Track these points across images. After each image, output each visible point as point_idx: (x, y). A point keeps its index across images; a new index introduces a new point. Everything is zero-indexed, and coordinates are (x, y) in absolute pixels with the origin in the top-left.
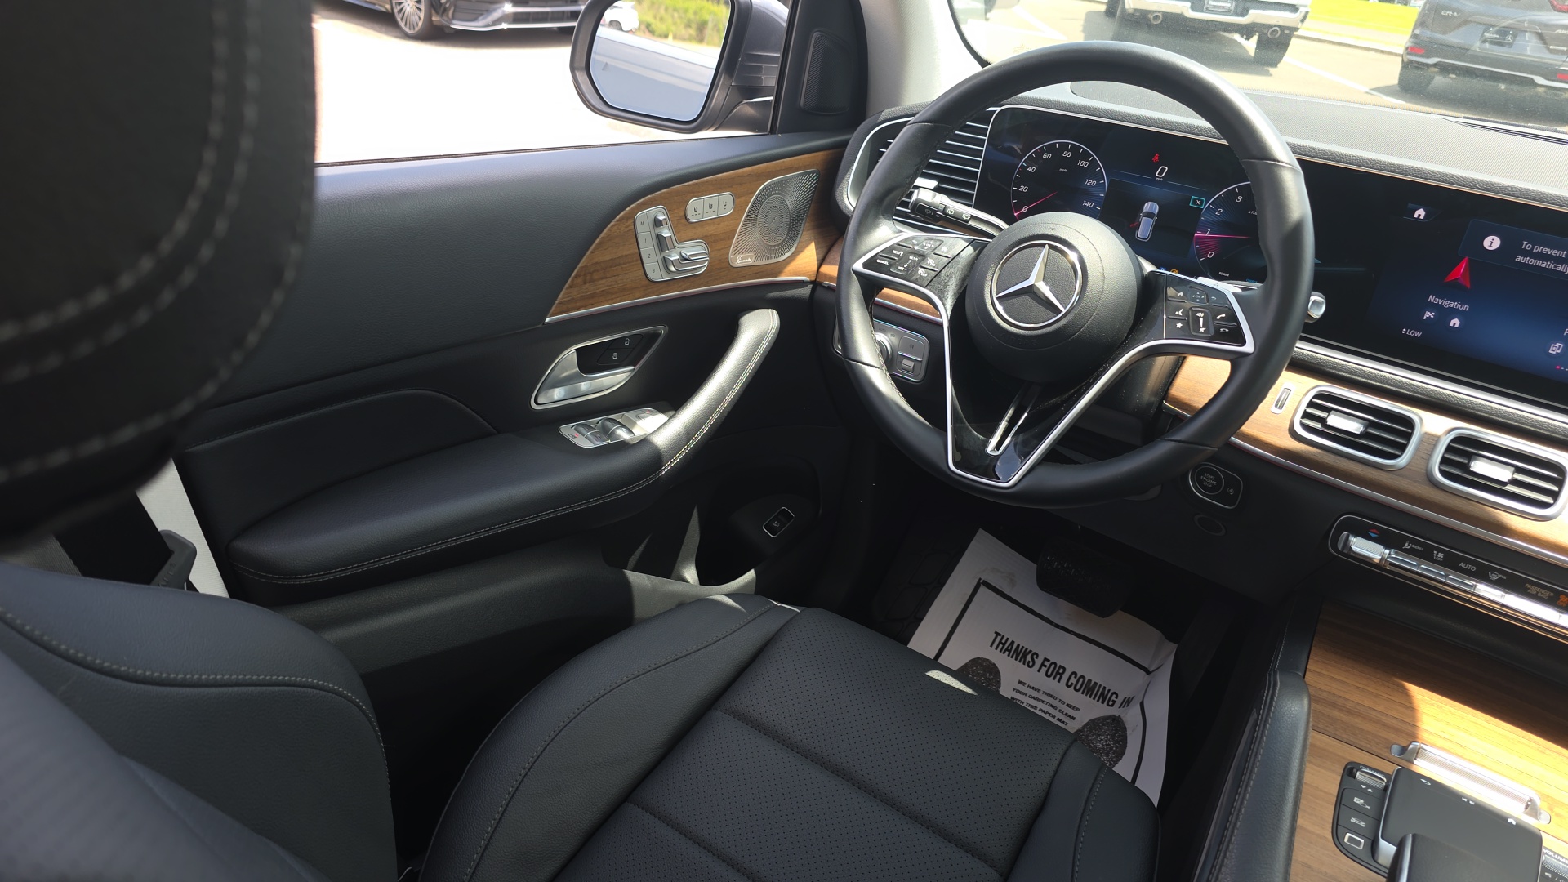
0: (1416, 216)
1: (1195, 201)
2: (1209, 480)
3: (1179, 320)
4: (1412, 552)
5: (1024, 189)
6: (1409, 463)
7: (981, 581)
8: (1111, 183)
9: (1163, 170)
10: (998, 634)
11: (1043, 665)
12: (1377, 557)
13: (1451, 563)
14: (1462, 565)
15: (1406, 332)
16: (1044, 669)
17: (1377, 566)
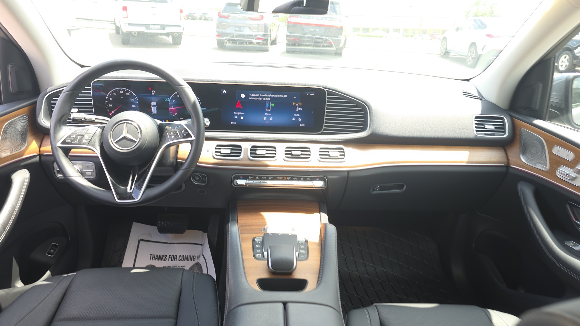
0: (224, 92)
1: (166, 99)
2: (197, 178)
3: (172, 135)
4: (251, 179)
5: (110, 105)
6: (243, 157)
7: (140, 240)
8: (139, 99)
9: (153, 92)
10: (151, 255)
11: (169, 258)
12: (244, 184)
13: (260, 178)
14: (263, 178)
15: (232, 123)
16: (170, 259)
17: (245, 186)
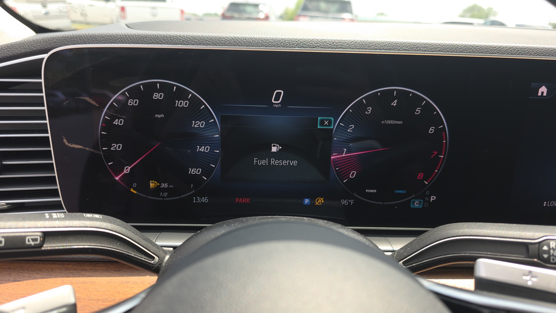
0: (540, 94)
1: (322, 122)
5: (117, 147)
8: (223, 120)
9: (279, 94)
15: (547, 204)
